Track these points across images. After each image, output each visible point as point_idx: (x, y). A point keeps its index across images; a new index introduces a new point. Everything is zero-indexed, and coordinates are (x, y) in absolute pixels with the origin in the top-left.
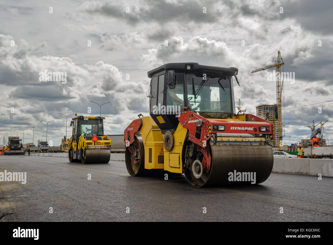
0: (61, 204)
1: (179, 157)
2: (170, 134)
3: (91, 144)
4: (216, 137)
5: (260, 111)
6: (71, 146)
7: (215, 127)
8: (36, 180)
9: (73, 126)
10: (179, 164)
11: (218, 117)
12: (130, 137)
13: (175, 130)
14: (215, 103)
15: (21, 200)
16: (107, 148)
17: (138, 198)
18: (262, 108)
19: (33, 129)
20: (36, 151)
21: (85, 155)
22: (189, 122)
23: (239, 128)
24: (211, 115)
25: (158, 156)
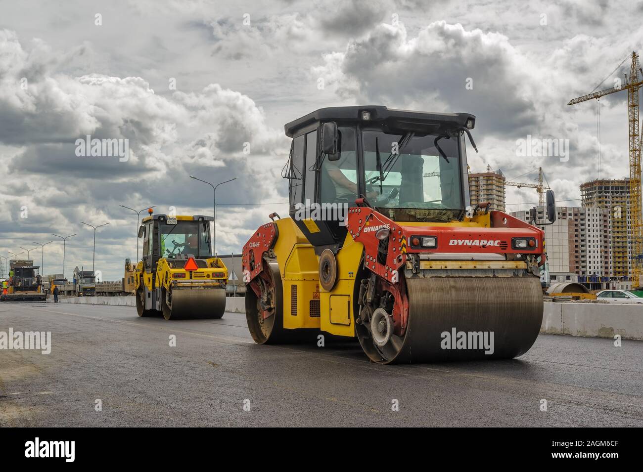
0: (131, 413)
1: (349, 302)
2: (330, 256)
3: (182, 276)
4: (418, 261)
5: (591, 194)
6: (140, 281)
7: (416, 240)
8: (73, 358)
9: (145, 237)
10: (349, 317)
11: (433, 218)
12: (254, 261)
13: (341, 246)
14: (481, 178)
15: (43, 402)
16: (218, 284)
17: (306, 399)
18: (595, 188)
19: (63, 242)
20: (69, 293)
21: (170, 300)
22: (366, 230)
23: (468, 243)
24: (417, 216)
25: (311, 302)
